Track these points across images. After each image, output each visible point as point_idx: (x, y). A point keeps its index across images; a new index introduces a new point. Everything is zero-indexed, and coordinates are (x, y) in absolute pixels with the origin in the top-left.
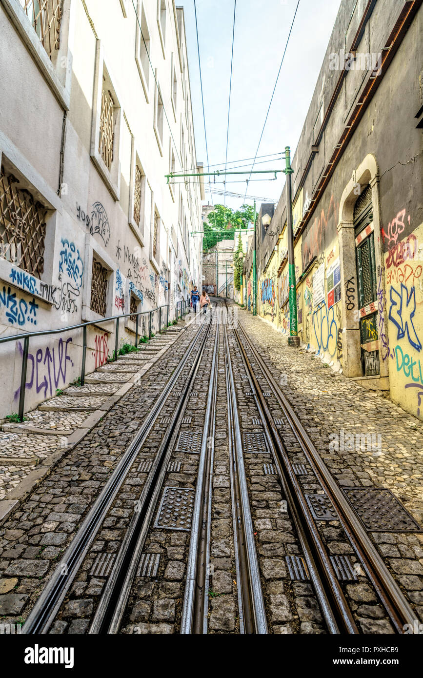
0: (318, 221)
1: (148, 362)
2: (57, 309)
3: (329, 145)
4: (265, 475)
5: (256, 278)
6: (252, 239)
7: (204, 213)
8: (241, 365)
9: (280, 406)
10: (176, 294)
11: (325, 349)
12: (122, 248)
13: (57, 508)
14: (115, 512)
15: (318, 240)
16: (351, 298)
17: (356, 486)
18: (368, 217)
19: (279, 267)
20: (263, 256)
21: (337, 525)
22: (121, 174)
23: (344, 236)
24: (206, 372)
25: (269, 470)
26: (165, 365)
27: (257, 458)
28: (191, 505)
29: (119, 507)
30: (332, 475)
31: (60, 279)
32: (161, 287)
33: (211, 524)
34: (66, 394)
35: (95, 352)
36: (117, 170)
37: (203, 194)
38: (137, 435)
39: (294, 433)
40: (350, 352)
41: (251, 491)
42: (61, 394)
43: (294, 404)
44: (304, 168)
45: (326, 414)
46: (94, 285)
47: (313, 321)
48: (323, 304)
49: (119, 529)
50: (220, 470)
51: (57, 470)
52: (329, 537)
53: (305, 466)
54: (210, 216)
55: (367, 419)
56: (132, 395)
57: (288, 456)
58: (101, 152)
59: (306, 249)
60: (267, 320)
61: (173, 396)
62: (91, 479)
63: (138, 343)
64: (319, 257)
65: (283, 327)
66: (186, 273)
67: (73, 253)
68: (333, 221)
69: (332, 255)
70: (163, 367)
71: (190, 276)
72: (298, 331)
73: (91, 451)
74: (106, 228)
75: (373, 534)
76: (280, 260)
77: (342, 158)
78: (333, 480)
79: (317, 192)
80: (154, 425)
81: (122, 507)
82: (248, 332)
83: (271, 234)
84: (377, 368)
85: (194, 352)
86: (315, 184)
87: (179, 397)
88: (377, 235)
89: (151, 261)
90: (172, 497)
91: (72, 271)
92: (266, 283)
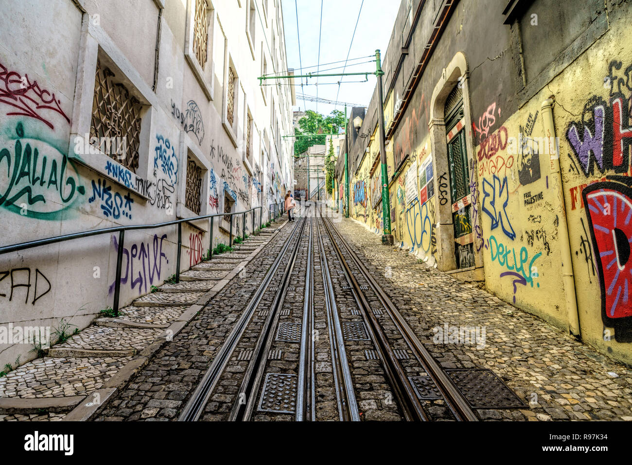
0: (410, 121)
1: (243, 261)
2: (152, 205)
3: (418, 47)
4: (367, 360)
5: (348, 181)
6: (343, 143)
7: (295, 119)
8: (337, 262)
9: (378, 298)
10: (269, 197)
11: (419, 246)
12: (216, 148)
13: (157, 395)
14: (217, 398)
15: (410, 139)
16: (444, 194)
17: (458, 368)
18: (459, 114)
19: (371, 167)
20: (355, 158)
21: (442, 404)
22: (215, 75)
23: (435, 133)
24: (302, 269)
25: (371, 355)
26: (260, 263)
27: (358, 345)
28: (294, 390)
29: (220, 393)
30: (434, 358)
31: (155, 174)
32: (254, 189)
33: (316, 407)
34: (161, 291)
35: (189, 250)
36: (211, 71)
37: (294, 100)
38: (236, 327)
39: (393, 322)
40: (444, 246)
41: (354, 375)
42: (155, 291)
43: (391, 295)
44: (395, 70)
45: (424, 304)
46: (188, 183)
47: (407, 219)
48: (416, 201)
49: (221, 413)
50: (322, 357)
51: (155, 360)
52: (435, 415)
53: (406, 351)
54: (300, 122)
55: (464, 308)
56: (229, 291)
57: (389, 342)
58: (196, 52)
59: (398, 148)
60: (360, 221)
61: (270, 291)
62: (191, 368)
63: (232, 243)
64: (411, 156)
65: (376, 227)
66: (279, 177)
67: (167, 150)
68: (424, 119)
69: (424, 153)
70: (259, 265)
71: (282, 180)
72: (392, 229)
73: (189, 342)
74: (200, 127)
75: (479, 411)
76: (371, 162)
77: (432, 57)
78: (435, 363)
79: (408, 92)
80: (252, 317)
81: (224, 393)
82: (341, 233)
83: (363, 136)
84: (471, 261)
85: (288, 251)
86: (405, 85)
87: (276, 292)
88: (468, 129)
89: (244, 162)
90: (275, 383)
91: (166, 167)
92: (358, 185)
